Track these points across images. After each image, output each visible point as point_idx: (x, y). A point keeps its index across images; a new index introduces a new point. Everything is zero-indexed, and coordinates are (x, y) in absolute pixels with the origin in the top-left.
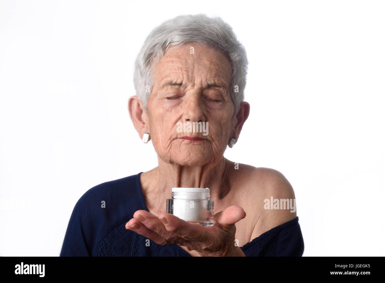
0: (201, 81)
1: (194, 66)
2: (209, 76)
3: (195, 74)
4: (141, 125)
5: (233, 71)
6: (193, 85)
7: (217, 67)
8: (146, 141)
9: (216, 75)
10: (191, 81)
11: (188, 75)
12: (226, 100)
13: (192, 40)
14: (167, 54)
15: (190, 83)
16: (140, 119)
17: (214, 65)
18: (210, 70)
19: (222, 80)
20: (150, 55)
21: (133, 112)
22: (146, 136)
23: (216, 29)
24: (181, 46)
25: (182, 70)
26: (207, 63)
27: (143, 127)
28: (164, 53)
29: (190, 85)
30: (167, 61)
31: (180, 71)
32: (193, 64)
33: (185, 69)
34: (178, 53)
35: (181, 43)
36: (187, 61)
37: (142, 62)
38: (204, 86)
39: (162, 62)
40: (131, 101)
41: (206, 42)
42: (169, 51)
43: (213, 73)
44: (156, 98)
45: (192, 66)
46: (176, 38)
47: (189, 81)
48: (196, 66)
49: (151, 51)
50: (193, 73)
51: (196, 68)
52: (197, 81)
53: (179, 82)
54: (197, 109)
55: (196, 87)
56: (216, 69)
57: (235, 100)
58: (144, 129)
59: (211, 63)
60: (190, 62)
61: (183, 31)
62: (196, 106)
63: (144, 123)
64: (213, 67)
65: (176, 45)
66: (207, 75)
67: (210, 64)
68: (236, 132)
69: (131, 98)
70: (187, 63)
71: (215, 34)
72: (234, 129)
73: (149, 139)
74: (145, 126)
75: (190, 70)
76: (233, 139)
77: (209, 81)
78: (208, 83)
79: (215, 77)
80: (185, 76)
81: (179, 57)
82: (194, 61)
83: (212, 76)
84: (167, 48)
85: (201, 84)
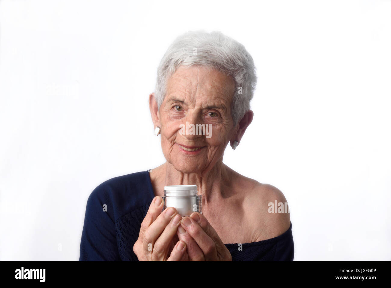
0: (202, 103)
1: (196, 89)
2: (208, 99)
3: (197, 95)
4: (156, 119)
6: (194, 106)
7: (218, 91)
8: (157, 134)
10: (192, 102)
11: (190, 96)
12: (224, 119)
13: (199, 63)
14: (177, 72)
15: (191, 103)
16: (156, 114)
17: (215, 88)
18: (211, 94)
19: (222, 102)
20: (166, 67)
21: (152, 105)
22: (158, 130)
24: (190, 67)
25: (185, 90)
26: (209, 87)
27: (157, 122)
28: (176, 70)
29: (191, 105)
30: (176, 79)
31: (184, 91)
32: (196, 86)
33: (188, 90)
34: (186, 73)
35: (191, 64)
36: (191, 82)
38: (204, 107)
39: (172, 78)
40: (151, 97)
42: (180, 69)
43: (213, 97)
44: (165, 107)
45: (195, 88)
46: (188, 59)
47: (190, 102)
48: (198, 88)
49: (167, 64)
50: (194, 95)
51: (198, 91)
52: (198, 102)
53: (181, 99)
55: (197, 108)
56: (217, 92)
57: (235, 115)
58: (157, 123)
59: (213, 87)
60: (194, 84)
63: (158, 118)
64: (214, 90)
65: (186, 66)
66: (207, 99)
67: (212, 88)
68: (239, 136)
70: (191, 85)
71: (223, 57)
72: (236, 133)
73: (160, 133)
74: (158, 121)
75: (192, 92)
76: (236, 142)
77: (209, 103)
78: (208, 105)
79: (215, 100)
80: (187, 95)
81: (185, 78)
82: (198, 84)
83: (212, 99)
84: (179, 66)
85: (201, 106)
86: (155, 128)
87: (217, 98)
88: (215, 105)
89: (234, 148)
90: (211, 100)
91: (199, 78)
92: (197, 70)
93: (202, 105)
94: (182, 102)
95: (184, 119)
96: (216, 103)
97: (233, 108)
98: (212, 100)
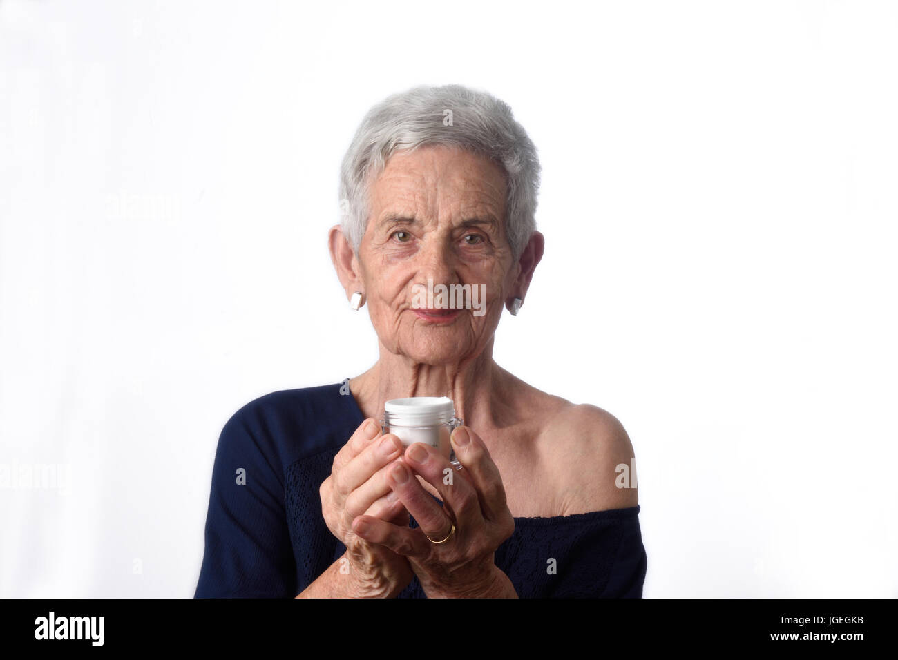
0: (450, 217)
1: (436, 189)
2: (463, 206)
3: (439, 203)
4: (350, 277)
5: (509, 190)
6: (436, 224)
7: (478, 189)
8: (356, 307)
9: (476, 204)
10: (432, 217)
11: (426, 206)
12: (496, 246)
13: (433, 141)
14: (391, 164)
15: (430, 219)
16: (349, 267)
17: (473, 185)
18: (465, 196)
19: (490, 210)
20: (364, 162)
21: (336, 254)
22: (357, 298)
23: (478, 118)
24: (415, 151)
25: (414, 196)
26: (459, 182)
27: (353, 282)
28: (387, 163)
29: (430, 223)
30: (390, 179)
31: (411, 197)
32: (435, 185)
33: (420, 195)
34: (409, 163)
35: (416, 145)
36: (423, 179)
37: (350, 174)
38: (455, 225)
39: (382, 179)
40: (334, 234)
41: (459, 143)
42: (395, 159)
43: (472, 201)
44: (372, 242)
45: (433, 189)
46: (409, 137)
47: (427, 217)
48: (439, 188)
49: (365, 157)
50: (434, 202)
51: (439, 193)
52: (443, 216)
53: (408, 215)
54: (441, 269)
55: (441, 227)
56: (477, 192)
57: (513, 240)
58: (353, 285)
59: (467, 181)
60: (430, 180)
61: (420, 121)
62: (439, 264)
63: (354, 275)
64: (470, 189)
65: (407, 149)
66: (460, 206)
67: (466, 184)
68: (521, 288)
69: (333, 229)
70: (425, 184)
71: (476, 125)
72: (517, 282)
73: (362, 304)
74: (356, 279)
75: (429, 196)
76: (517, 300)
77: (465, 214)
78: (462, 219)
79: (475, 207)
80: (419, 205)
81: (410, 172)
82: (437, 179)
83: (471, 205)
84: (391, 153)
85: (450, 222)
86: (349, 298)
87: (479, 204)
88: (477, 217)
89: (513, 312)
90: (467, 208)
91: (437, 168)
92: (430, 153)
93: (453, 219)
94: (411, 221)
95: (417, 255)
96: (479, 214)
97: (509, 225)
98: (470, 208)
